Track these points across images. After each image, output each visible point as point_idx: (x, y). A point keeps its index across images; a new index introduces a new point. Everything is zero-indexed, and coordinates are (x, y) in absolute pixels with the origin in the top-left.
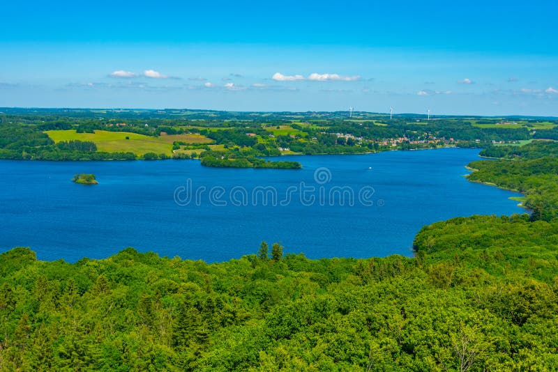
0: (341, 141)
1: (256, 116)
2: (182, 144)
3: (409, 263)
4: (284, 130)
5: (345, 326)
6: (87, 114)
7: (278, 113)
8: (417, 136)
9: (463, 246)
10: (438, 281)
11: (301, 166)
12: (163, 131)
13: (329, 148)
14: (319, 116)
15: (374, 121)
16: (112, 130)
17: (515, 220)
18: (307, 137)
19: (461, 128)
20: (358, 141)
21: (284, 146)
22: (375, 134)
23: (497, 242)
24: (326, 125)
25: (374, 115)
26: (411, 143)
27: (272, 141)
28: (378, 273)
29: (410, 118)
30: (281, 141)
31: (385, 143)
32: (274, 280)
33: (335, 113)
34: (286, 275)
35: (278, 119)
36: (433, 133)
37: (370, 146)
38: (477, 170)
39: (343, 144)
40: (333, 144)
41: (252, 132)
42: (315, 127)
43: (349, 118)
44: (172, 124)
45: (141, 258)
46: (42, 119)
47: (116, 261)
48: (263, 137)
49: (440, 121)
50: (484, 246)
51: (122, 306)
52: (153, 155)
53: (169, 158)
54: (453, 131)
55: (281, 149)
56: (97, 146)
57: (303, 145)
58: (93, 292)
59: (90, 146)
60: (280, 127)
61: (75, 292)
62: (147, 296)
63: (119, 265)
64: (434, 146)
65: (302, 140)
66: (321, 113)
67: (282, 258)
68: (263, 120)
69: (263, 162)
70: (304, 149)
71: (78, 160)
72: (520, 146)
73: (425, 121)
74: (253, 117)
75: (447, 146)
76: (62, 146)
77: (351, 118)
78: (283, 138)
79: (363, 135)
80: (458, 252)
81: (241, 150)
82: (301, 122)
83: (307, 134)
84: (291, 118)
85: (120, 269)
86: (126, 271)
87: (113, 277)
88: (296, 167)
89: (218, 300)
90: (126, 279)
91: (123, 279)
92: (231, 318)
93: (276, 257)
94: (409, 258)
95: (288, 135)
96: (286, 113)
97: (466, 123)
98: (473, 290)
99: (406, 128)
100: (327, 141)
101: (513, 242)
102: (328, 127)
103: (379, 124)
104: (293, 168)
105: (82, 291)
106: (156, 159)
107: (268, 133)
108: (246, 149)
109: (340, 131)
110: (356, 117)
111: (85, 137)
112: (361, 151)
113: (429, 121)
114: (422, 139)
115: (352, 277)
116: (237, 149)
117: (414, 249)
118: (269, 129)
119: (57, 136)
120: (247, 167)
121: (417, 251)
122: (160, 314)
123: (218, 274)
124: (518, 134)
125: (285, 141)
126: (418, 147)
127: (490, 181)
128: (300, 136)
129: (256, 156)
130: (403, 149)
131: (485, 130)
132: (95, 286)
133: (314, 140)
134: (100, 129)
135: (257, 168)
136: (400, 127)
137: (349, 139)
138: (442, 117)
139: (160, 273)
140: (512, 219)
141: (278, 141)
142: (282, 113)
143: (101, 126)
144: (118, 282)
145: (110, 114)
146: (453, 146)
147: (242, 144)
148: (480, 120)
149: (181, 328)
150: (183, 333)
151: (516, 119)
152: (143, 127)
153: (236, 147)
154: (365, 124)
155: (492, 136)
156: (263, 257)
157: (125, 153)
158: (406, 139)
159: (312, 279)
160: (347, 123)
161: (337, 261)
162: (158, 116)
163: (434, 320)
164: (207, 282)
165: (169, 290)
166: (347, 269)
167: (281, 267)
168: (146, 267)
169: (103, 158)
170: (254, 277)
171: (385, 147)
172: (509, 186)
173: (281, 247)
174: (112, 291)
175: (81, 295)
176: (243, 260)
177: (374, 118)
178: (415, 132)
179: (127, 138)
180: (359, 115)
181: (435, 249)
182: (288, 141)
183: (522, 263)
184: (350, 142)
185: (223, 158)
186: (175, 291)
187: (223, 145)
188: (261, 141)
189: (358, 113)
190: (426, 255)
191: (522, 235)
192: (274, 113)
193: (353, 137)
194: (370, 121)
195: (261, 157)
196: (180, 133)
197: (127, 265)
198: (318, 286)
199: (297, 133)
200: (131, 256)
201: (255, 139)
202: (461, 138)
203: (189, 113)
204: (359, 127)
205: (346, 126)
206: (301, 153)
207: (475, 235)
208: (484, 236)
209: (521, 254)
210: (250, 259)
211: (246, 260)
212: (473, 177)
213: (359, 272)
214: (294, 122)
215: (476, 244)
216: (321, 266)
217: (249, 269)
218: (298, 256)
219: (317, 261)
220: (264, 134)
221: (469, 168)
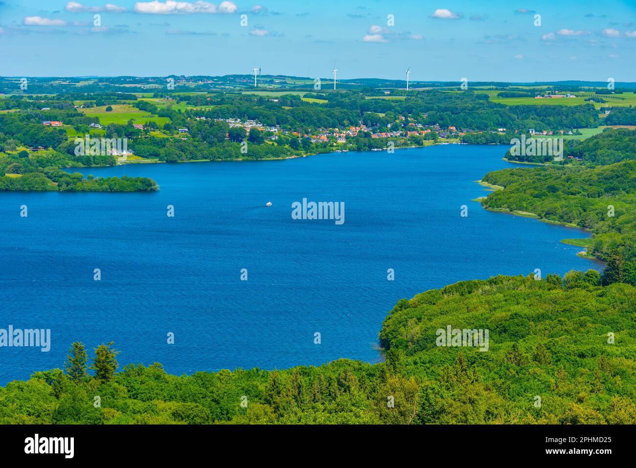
0: (237, 136)
1: (65, 87)
3: (371, 375)
4: (122, 113)
8: (384, 123)
11: (157, 186)
13: (213, 149)
15: (302, 94)
17: (570, 286)
18: (167, 127)
20: (270, 134)
23: (539, 326)
26: (375, 136)
27: (96, 136)
28: (307, 398)
29: (372, 86)
30: (115, 136)
31: (324, 137)
34: (125, 409)
36: (416, 116)
37: (294, 144)
38: (502, 188)
39: (241, 142)
40: (220, 140)
41: (55, 119)
42: (184, 107)
43: (252, 88)
48: (77, 129)
49: (428, 92)
50: (516, 336)
54: (456, 112)
57: (161, 143)
60: (113, 107)
64: (418, 142)
65: (158, 134)
68: (78, 94)
69: (79, 180)
70: (162, 151)
72: (582, 139)
73: (401, 94)
75: (442, 142)
77: (257, 89)
78: (118, 130)
79: (280, 122)
81: (32, 155)
83: (167, 120)
84: (135, 90)
88: (146, 189)
93: (103, 374)
95: (130, 124)
99: (364, 107)
100: (208, 134)
102: (211, 107)
103: (311, 100)
104: (139, 191)
107: (89, 121)
108: (43, 153)
109: (233, 115)
110: (267, 86)
112: (276, 154)
113: (410, 94)
114: (395, 128)
116: (25, 155)
117: (382, 346)
118: (89, 113)
120: (45, 192)
121: (386, 350)
124: (577, 115)
125: (124, 136)
126: (387, 144)
127: (526, 209)
128: (153, 126)
129: (64, 168)
130: (359, 149)
131: (515, 109)
133: (182, 133)
135: (67, 192)
136: (353, 105)
137: (253, 129)
138: (433, 84)
140: (566, 282)
141: (109, 136)
142: (118, 80)
146: (455, 141)
147: (35, 143)
148: (505, 89)
151: (573, 88)
153: (22, 149)
154: (283, 101)
155: (529, 121)
156: (77, 374)
158: (364, 129)
160: (248, 99)
166: (247, 392)
167: (113, 394)
171: (325, 145)
172: (562, 217)
173: (114, 353)
177: (301, 89)
178: (382, 115)
180: (272, 82)
182: (129, 134)
183: (585, 366)
184: (254, 138)
190: (402, 358)
191: (585, 312)
192: (101, 80)
193: (260, 127)
194: (294, 93)
199: (149, 120)
201: (62, 132)
202: (470, 126)
204: (272, 107)
205: (247, 104)
206: (156, 160)
207: (499, 314)
208: (516, 315)
209: (583, 348)
210: (48, 380)
211: (43, 381)
212: (493, 201)
213: (271, 396)
214: (140, 97)
215: (500, 333)
216: (195, 389)
217: (45, 401)
218: (149, 369)
219: (187, 379)
220: (81, 122)
221: (485, 184)
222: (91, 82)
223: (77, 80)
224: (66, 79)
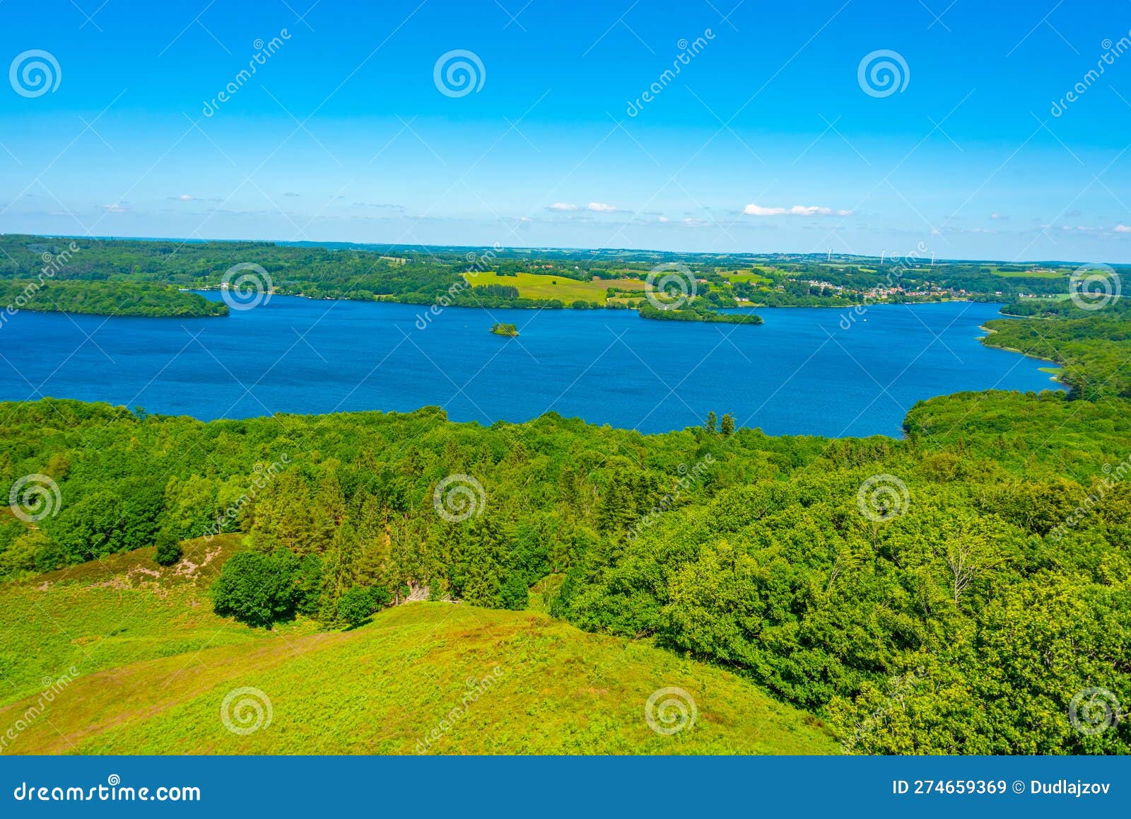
0: (815, 291)
1: (709, 259)
2: (617, 291)
3: (896, 446)
4: (743, 276)
5: (807, 520)
6: (509, 253)
7: (735, 255)
8: (914, 286)
9: (971, 428)
10: (937, 475)
11: (763, 321)
12: (596, 275)
13: (799, 300)
14: (788, 259)
15: (859, 266)
16: (537, 273)
17: (1044, 399)
18: (771, 285)
19: (976, 276)
20: (837, 291)
21: (741, 295)
22: (859, 283)
23: (1019, 425)
24: (797, 271)
25: (860, 259)
26: (906, 295)
27: (726, 289)
28: (855, 458)
30: (738, 289)
32: (722, 458)
33: (810, 256)
34: (738, 453)
35: (736, 262)
36: (937, 282)
37: (852, 298)
38: (996, 332)
39: (817, 295)
40: (804, 294)
41: (703, 278)
42: (782, 272)
43: (827, 262)
44: (606, 267)
45: (564, 424)
46: (459, 259)
47: (536, 427)
48: (716, 284)
49: (947, 266)
50: (1001, 430)
51: (541, 479)
52: (584, 303)
53: (602, 308)
54: (966, 280)
55: (738, 299)
56: (520, 292)
57: (766, 294)
58: (509, 461)
59: (510, 292)
60: (738, 272)
61: (489, 460)
62: (570, 469)
63: (539, 431)
64: (938, 299)
65: (765, 289)
66: (790, 255)
67: (734, 432)
68: (717, 264)
69: (715, 315)
70: (766, 299)
71: (498, 307)
72: (1059, 301)
73: (928, 268)
74: (705, 260)
75: (955, 299)
76: (480, 291)
77: (830, 262)
78: (741, 286)
79: (844, 283)
80: (964, 436)
82: (764, 266)
83: (771, 281)
84: (752, 261)
85: (542, 436)
86: (547, 438)
87: (531, 445)
88: (756, 322)
89: (652, 479)
90: (546, 447)
91: (544, 447)
93: (726, 431)
94: (895, 440)
95: (748, 282)
96: (746, 255)
97: (983, 271)
98: (976, 487)
100: (797, 290)
101: (1041, 425)
102: (799, 273)
103: (865, 270)
104: (751, 323)
105: (497, 460)
106: (586, 308)
107: (723, 279)
109: (814, 278)
110: (836, 260)
111: (506, 281)
112: (840, 303)
113: (932, 267)
114: (922, 290)
115: (820, 460)
117: (905, 429)
118: (723, 274)
119: (474, 279)
120: (694, 321)
121: (908, 432)
122: (584, 491)
123: (655, 447)
124: (1056, 285)
125: (744, 290)
126: (917, 300)
127: (1014, 347)
128: (762, 284)
129: (707, 308)
130: (896, 303)
131: (1010, 280)
132: (511, 454)
133: (780, 289)
134: (523, 271)
135: (708, 322)
137: (826, 288)
138: (950, 262)
139: (586, 443)
140: (1040, 397)
141: (735, 289)
142: (741, 255)
143: (524, 268)
144: (537, 451)
145: (535, 254)
146: (964, 300)
148: (1003, 267)
149: (609, 510)
150: (611, 515)
151: (1054, 266)
152: (573, 270)
154: (847, 270)
155: (1020, 288)
156: (710, 429)
157: (551, 300)
158: (901, 290)
159: (769, 460)
160: (824, 268)
161: (802, 441)
162: (591, 256)
163: (924, 523)
164: (642, 457)
165: (596, 463)
166: (815, 450)
167: (731, 443)
168: (570, 435)
169: (525, 306)
170: (699, 452)
172: (1040, 353)
173: (734, 419)
174: (530, 461)
175: (496, 464)
176: (686, 433)
177: (858, 262)
178: (913, 281)
179: (554, 283)
180: (839, 258)
181: (933, 429)
182: (747, 289)
183: (1052, 454)
184: (827, 293)
186: (603, 465)
188: (713, 289)
190: (919, 437)
191: (1054, 418)
192: (731, 255)
193: (830, 286)
194: (854, 266)
195: (713, 308)
196: (616, 277)
197: (548, 432)
198: (778, 470)
199: (760, 280)
200: (554, 422)
201: (706, 286)
202: (975, 290)
203: (627, 254)
204: (839, 274)
205: (823, 272)
206: (763, 305)
207: (989, 415)
208: (1001, 416)
209: (1052, 442)
210: (693, 432)
211: (690, 432)
212: (989, 340)
213: (831, 454)
214: (755, 266)
215: (989, 427)
216: (782, 445)
217: (692, 444)
218: (754, 431)
219: (777, 438)
220: (717, 280)
221: (984, 328)
222: (725, 256)
223: (717, 255)
224: (710, 254)
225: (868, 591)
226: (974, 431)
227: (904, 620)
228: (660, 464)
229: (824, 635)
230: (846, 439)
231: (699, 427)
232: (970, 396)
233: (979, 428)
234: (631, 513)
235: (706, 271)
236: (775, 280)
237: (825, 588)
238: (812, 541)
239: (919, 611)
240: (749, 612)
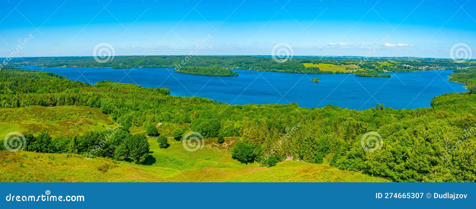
0: (405, 67)
1: (375, 59)
2: (349, 68)
3: (429, 110)
4: (385, 63)
5: (406, 133)
6: (317, 58)
7: (383, 57)
9: (448, 103)
10: (439, 117)
11: (391, 76)
12: (342, 64)
13: (401, 70)
16: (325, 63)
18: (393, 66)
19: (446, 63)
20: (411, 67)
21: (385, 69)
22: (417, 65)
23: (459, 102)
24: (400, 62)
25: (417, 58)
26: (430, 68)
27: (381, 67)
28: (418, 114)
29: (429, 59)
30: (384, 67)
31: (421, 68)
32: (381, 117)
33: (403, 58)
34: (385, 115)
35: (383, 59)
36: (437, 65)
37: (415, 69)
38: (452, 77)
39: (406, 69)
40: (403, 68)
41: (374, 64)
42: (396, 62)
44: (345, 61)
45: (334, 108)
46: (302, 59)
47: (325, 109)
48: (378, 66)
50: (455, 103)
51: (327, 125)
52: (339, 72)
53: (344, 73)
54: (444, 64)
55: (384, 70)
56: (320, 69)
57: (392, 69)
58: (317, 119)
59: (318, 69)
61: (311, 119)
62: (335, 122)
63: (326, 110)
64: (437, 69)
66: (398, 57)
67: (384, 109)
68: (378, 60)
69: (378, 75)
71: (313, 74)
72: (466, 69)
73: (434, 60)
75: (442, 69)
76: (308, 69)
77: (409, 59)
78: (385, 66)
79: (413, 65)
80: (446, 106)
81: (370, 70)
82: (391, 60)
83: (393, 65)
84: (388, 59)
85: (327, 111)
86: (328, 112)
87: (324, 114)
89: (360, 124)
90: (328, 115)
91: (327, 115)
92: (365, 131)
93: (382, 109)
94: (429, 108)
95: (387, 65)
96: (386, 57)
97: (448, 61)
98: (450, 119)
99: (428, 63)
100: (400, 67)
101: (464, 101)
102: (401, 63)
103: (419, 61)
104: (388, 77)
105: (313, 119)
106: (340, 74)
107: (380, 65)
108: (371, 70)
109: (405, 64)
111: (315, 66)
112: (412, 71)
114: (433, 67)
115: (409, 116)
116: (368, 70)
118: (380, 63)
119: (307, 65)
120: (371, 77)
121: (432, 106)
122: (340, 128)
123: (361, 115)
124: (465, 65)
125: (385, 67)
126: (432, 69)
127: (456, 81)
128: (391, 66)
129: (375, 73)
130: (427, 70)
131: (454, 63)
132: (317, 117)
133: (396, 67)
134: (321, 63)
135: (375, 77)
136: (426, 62)
137: (408, 67)
138: (440, 59)
139: (340, 114)
140: (463, 94)
142: (384, 57)
143: (321, 62)
144: (325, 116)
145: (324, 58)
146: (444, 69)
147: (370, 68)
149: (347, 134)
150: (348, 135)
152: (336, 62)
153: (368, 69)
154: (414, 61)
155: (457, 66)
156: (377, 109)
157: (329, 71)
158: (428, 67)
159: (395, 117)
160: (408, 61)
161: (403, 110)
162: (341, 58)
163: (437, 130)
164: (357, 117)
165: (343, 120)
166: (407, 113)
167: (384, 112)
168: (335, 111)
169: (321, 73)
170: (374, 116)
171: (421, 69)
172: (462, 82)
173: (384, 105)
174: (323, 119)
175: (313, 120)
176: (370, 110)
177: (416, 59)
178: (431, 64)
179: (330, 66)
181: (438, 105)
182: (386, 67)
183: (467, 108)
184: (409, 68)
185: (363, 73)
186: (345, 120)
187: (363, 69)
188: (377, 67)
189: (412, 58)
190: (435, 107)
191: (467, 99)
192: (382, 57)
193: (409, 66)
195: (377, 73)
196: (348, 64)
197: (328, 110)
198: (397, 119)
199: (390, 64)
200: (330, 107)
201: (375, 66)
202: (446, 66)
203: (352, 57)
204: (412, 63)
206: (391, 72)
207: (452, 100)
208: (455, 100)
209: (467, 105)
210: (372, 110)
212: (451, 80)
213: (412, 114)
214: (388, 61)
215: (452, 103)
216: (398, 112)
217: (372, 113)
218: (390, 108)
219: (396, 110)
220: (378, 65)
221: (449, 77)
222: (380, 58)
223: (378, 57)
224: (376, 57)
225: (424, 151)
226: (448, 104)
227: (434, 158)
228: (363, 119)
229: (412, 165)
230: (416, 109)
231: (374, 108)
232: (447, 95)
233: (449, 103)
234: (354, 134)
235: (375, 62)
236: (394, 65)
237: (412, 152)
238: (408, 139)
239: (437, 155)
240: (390, 161)
